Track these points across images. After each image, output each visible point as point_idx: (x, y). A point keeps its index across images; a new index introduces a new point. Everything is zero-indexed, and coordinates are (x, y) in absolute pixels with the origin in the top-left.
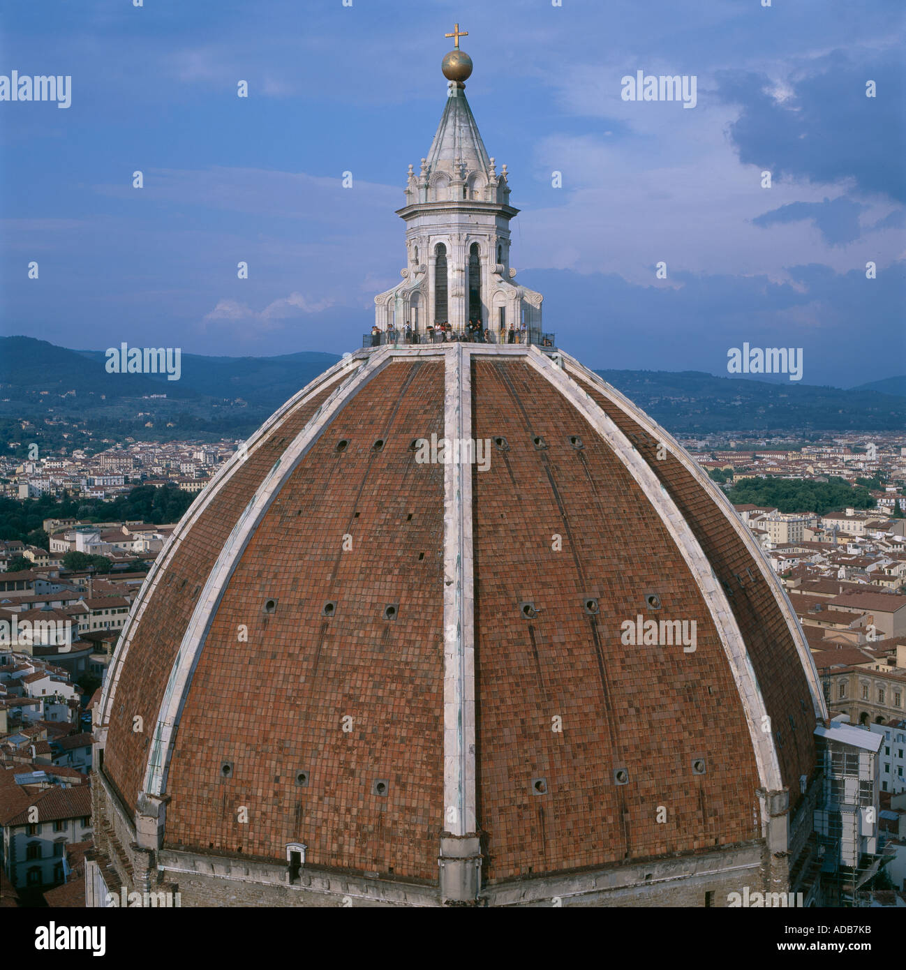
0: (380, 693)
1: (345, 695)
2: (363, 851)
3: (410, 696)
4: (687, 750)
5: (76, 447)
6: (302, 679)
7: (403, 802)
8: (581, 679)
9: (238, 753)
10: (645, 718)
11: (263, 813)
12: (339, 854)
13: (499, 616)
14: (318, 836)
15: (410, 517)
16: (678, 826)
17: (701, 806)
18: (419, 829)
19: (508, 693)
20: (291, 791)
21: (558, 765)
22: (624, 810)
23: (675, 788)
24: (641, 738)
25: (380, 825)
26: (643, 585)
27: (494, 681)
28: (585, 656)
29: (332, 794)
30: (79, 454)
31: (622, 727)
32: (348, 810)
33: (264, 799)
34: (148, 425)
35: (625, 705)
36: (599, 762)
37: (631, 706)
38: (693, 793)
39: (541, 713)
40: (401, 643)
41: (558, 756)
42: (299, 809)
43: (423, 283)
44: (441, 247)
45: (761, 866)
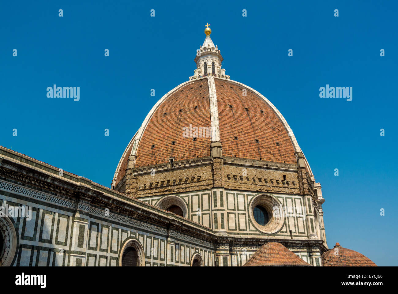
2: (190, 154)
4: (274, 140)
7: (201, 141)
8: (245, 120)
9: (156, 142)
10: (262, 131)
11: (163, 153)
12: (184, 157)
13: (224, 106)
15: (200, 93)
16: (274, 156)
17: (279, 153)
19: (227, 119)
20: (170, 147)
21: (240, 135)
22: (259, 149)
23: (272, 147)
24: (262, 135)
25: (195, 147)
26: (259, 109)
27: (223, 116)
28: (246, 116)
29: (182, 144)
31: (257, 131)
32: (186, 146)
33: (163, 150)
37: (258, 128)
38: (277, 149)
39: (235, 124)
40: (199, 111)
41: (240, 133)
42: (173, 150)
43: (201, 70)
44: (205, 63)
45: (298, 171)
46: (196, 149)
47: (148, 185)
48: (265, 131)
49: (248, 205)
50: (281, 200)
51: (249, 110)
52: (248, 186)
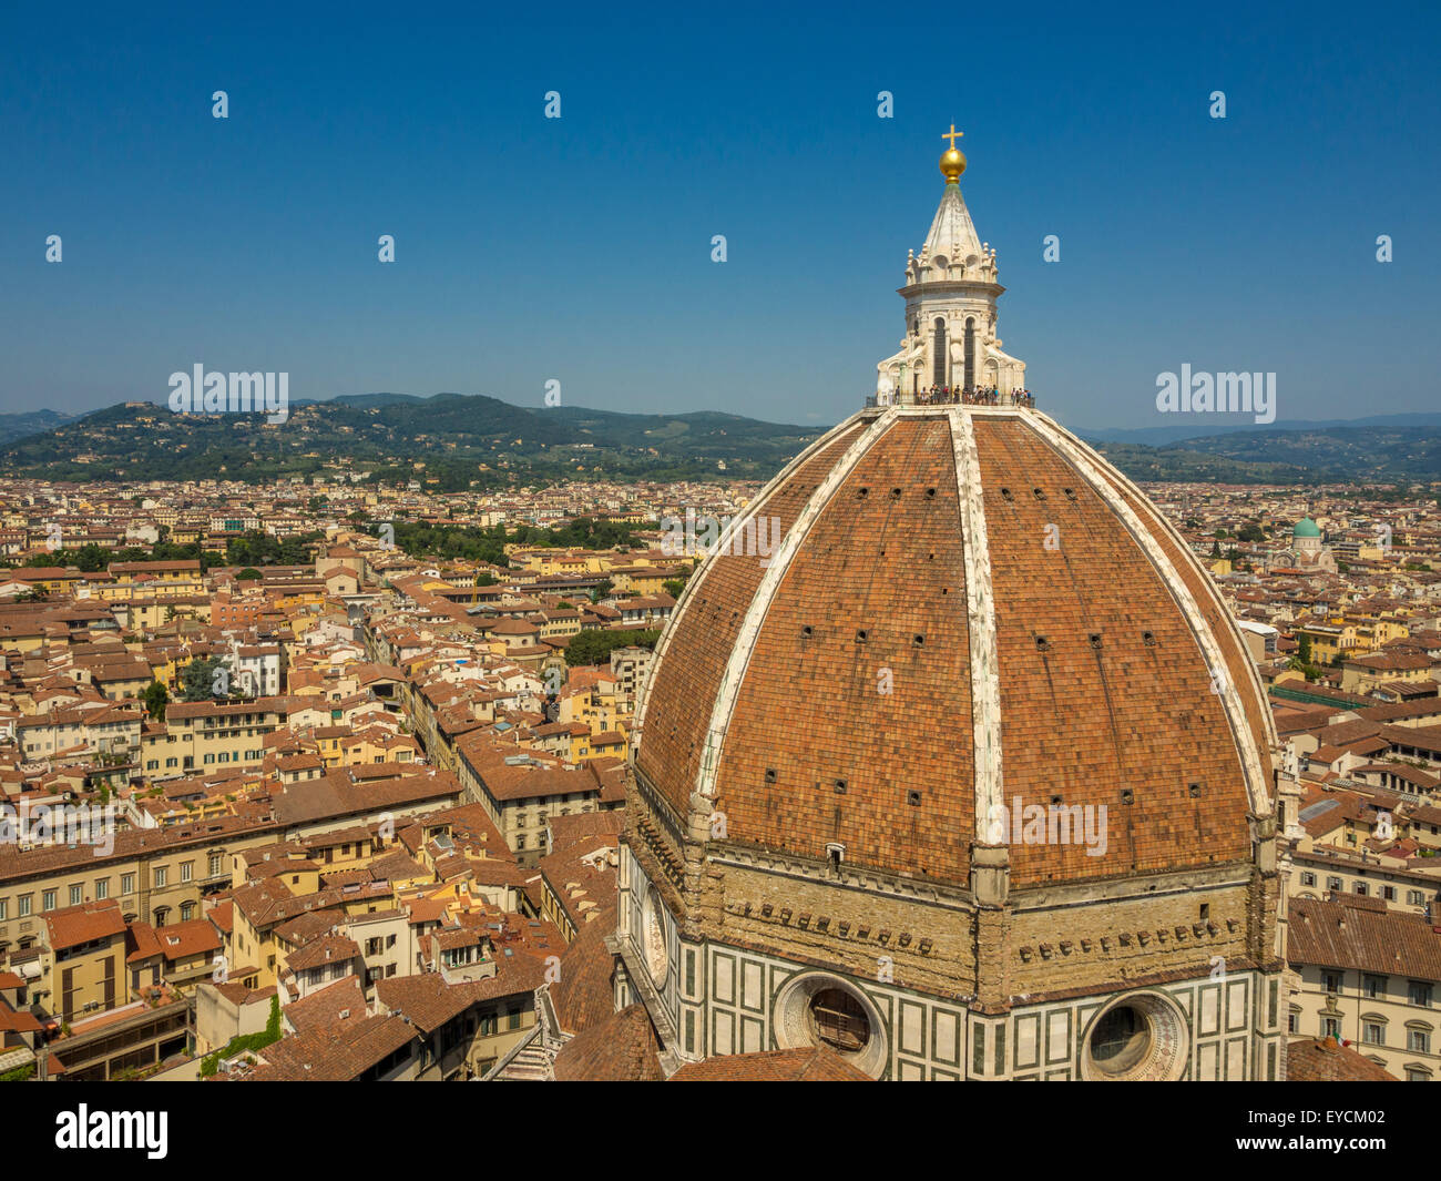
0: (912, 713)
1: (879, 713)
2: (898, 852)
3: (940, 716)
4: (1184, 774)
5: (523, 485)
6: (839, 697)
7: (935, 812)
8: (1090, 706)
9: (781, 761)
10: (1146, 743)
11: (805, 815)
12: (876, 856)
13: (1017, 647)
14: (856, 837)
15: (932, 556)
16: (1178, 843)
17: (1197, 825)
18: (950, 836)
19: (1027, 718)
20: (830, 798)
21: (1072, 783)
22: (1131, 826)
23: (1174, 809)
24: (1144, 761)
25: (914, 831)
26: (1139, 623)
27: (1015, 706)
28: (1093, 684)
29: (869, 801)
30: (525, 491)
31: (1127, 751)
32: (884, 816)
33: (806, 802)
34: (580, 468)
35: (1129, 731)
36: (1107, 781)
37: (1134, 732)
38: (1190, 814)
39: (1056, 736)
40: (929, 669)
41: (1072, 776)
42: (838, 813)
43: (924, 352)
44: (940, 322)
45: (1251, 882)
46: (918, 838)
47: (757, 906)
48: (1155, 742)
49: (1080, 1038)
50: (1184, 999)
51: (1106, 640)
52: (1084, 969)
